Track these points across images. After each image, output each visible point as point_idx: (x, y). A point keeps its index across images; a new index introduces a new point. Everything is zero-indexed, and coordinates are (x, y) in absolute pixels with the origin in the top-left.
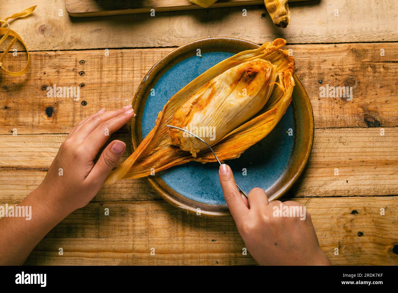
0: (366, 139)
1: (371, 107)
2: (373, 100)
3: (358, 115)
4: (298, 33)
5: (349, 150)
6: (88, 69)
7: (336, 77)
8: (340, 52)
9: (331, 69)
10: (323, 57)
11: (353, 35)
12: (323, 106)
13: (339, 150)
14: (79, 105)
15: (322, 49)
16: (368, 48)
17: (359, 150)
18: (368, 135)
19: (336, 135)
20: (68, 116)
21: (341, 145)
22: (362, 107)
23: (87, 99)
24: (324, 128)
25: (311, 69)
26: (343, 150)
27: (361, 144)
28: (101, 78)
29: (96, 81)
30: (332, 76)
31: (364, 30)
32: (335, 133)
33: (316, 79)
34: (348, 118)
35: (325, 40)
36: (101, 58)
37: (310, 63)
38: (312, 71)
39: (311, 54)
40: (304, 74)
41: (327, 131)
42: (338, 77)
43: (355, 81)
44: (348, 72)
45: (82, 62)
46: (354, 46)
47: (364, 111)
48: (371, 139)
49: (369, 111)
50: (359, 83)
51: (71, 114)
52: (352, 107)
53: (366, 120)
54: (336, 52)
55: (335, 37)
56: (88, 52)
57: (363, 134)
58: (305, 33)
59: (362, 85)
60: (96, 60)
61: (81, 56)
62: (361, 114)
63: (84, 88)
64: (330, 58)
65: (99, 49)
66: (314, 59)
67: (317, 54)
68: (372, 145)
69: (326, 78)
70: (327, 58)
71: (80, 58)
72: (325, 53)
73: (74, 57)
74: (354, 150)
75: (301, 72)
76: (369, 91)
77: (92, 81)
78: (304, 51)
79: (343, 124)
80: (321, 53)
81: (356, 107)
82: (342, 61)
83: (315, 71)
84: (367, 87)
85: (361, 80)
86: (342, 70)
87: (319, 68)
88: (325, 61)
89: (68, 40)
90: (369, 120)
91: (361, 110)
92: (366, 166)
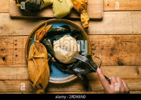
0: (118, 70)
1: (120, 58)
2: (121, 56)
3: (116, 61)
4: (95, 31)
5: (112, 74)
6: (18, 43)
7: (108, 47)
8: (110, 38)
9: (106, 44)
10: (103, 40)
11: (114, 32)
12: (103, 58)
13: (108, 74)
14: (14, 56)
15: (103, 37)
16: (120, 37)
17: (115, 74)
18: (119, 68)
20: (11, 60)
21: (109, 72)
22: (117, 58)
23: (18, 54)
24: (103, 66)
25: (99, 44)
26: (110, 74)
27: (116, 72)
28: (23, 47)
29: (21, 47)
30: (107, 47)
31: (118, 30)
32: (107, 68)
33: (101, 48)
34: (113, 63)
35: (104, 34)
36: (23, 39)
37: (99, 42)
38: (99, 45)
39: (99, 38)
40: (97, 46)
41: (104, 67)
42: (109, 47)
43: (115, 49)
44: (112, 45)
45: (16, 41)
46: (115, 36)
47: (118, 60)
48: (120, 70)
49: (120, 60)
50: (116, 49)
51: (12, 60)
52: (113, 58)
53: (118, 63)
54: (108, 38)
55: (108, 32)
56: (18, 37)
57: (117, 68)
58: (97, 31)
59: (117, 50)
60: (21, 40)
61: (15, 38)
62: (117, 61)
63: (17, 50)
64: (106, 40)
66: (100, 40)
67: (101, 38)
68: (120, 72)
69: (104, 47)
71: (15, 39)
72: (104, 38)
73: (13, 39)
74: (114, 74)
75: (95, 45)
76: (120, 52)
77: (19, 48)
78: (96, 37)
79: (110, 65)
80: (103, 38)
81: (115, 58)
82: (110, 41)
83: (100, 45)
84: (119, 51)
85: (117, 48)
86: (110, 45)
87: (102, 44)
88: (104, 41)
89: (11, 32)
90: (120, 63)
91: (117, 59)
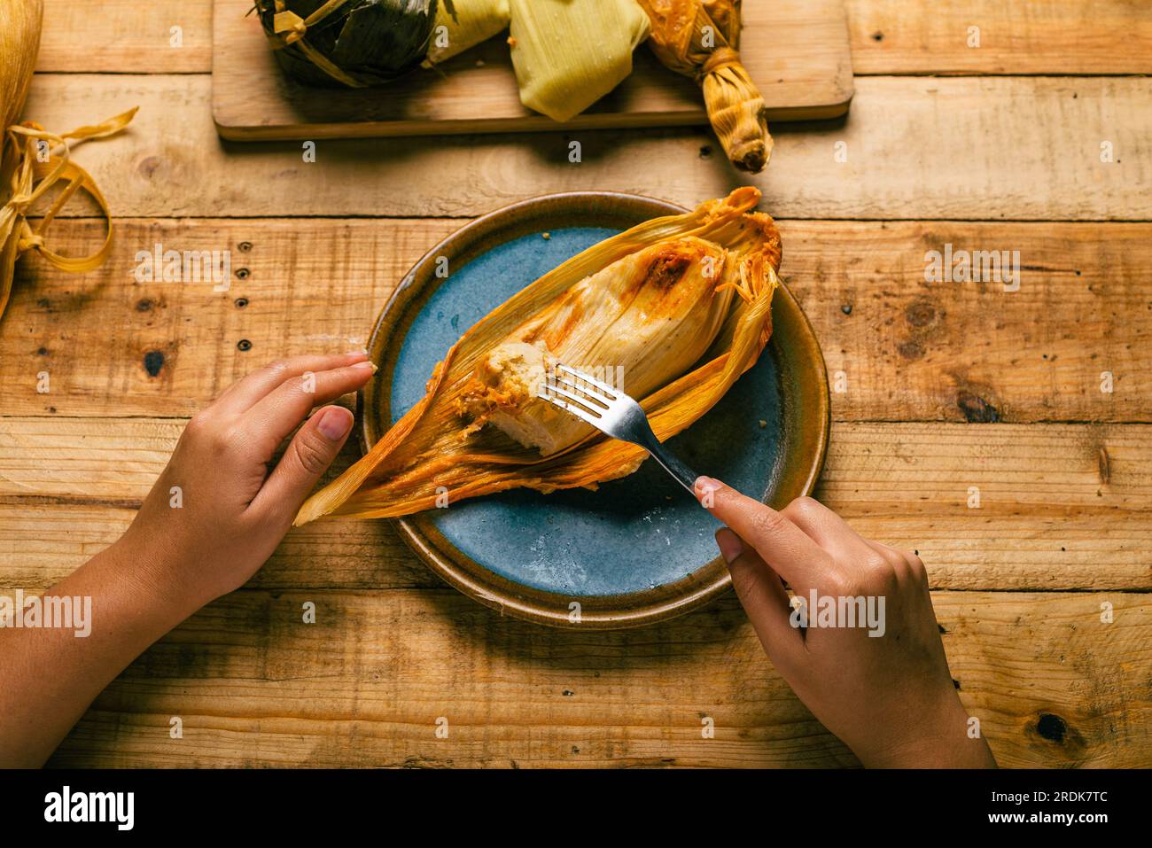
0: (964, 451)
1: (976, 374)
2: (979, 358)
3: (942, 392)
4: (791, 194)
5: (920, 476)
6: (258, 263)
7: (886, 299)
8: (895, 240)
9: (872, 281)
10: (852, 252)
11: (928, 203)
12: (854, 367)
13: (894, 476)
14: (230, 350)
15: (851, 232)
16: (966, 234)
17: (944, 477)
18: (968, 440)
19: (886, 438)
20: (202, 375)
21: (900, 464)
22: (953, 373)
23: (254, 336)
24: (856, 422)
25: (824, 280)
26: (905, 476)
27: (951, 463)
28: (290, 287)
29: (278, 292)
30: (875, 296)
31: (954, 191)
32: (886, 434)
33: (836, 303)
34: (918, 398)
35: (857, 211)
36: (295, 239)
37: (820, 265)
38: (826, 285)
39: (823, 243)
40: (806, 292)
41: (864, 428)
42: (891, 300)
43: (932, 312)
44: (916, 289)
45: (246, 247)
46: (929, 227)
47: (958, 381)
48: (976, 450)
49: (971, 384)
50: (944, 315)
51: (210, 371)
52: (926, 374)
53: (962, 405)
54: (884, 240)
55: (883, 205)
56: (261, 223)
57: (957, 439)
58: (807, 195)
59: (950, 321)
60: (281, 242)
61: (241, 232)
62: (950, 392)
63: (247, 309)
64: (870, 254)
65: (290, 217)
66: (831, 255)
67: (837, 243)
68: (978, 465)
69: (861, 301)
70: (863, 255)
71: (240, 238)
72: (858, 242)
73: (224, 234)
74: (933, 476)
75: (799, 285)
76: (970, 336)
77: (268, 293)
78: (806, 236)
79: (903, 414)
80: (848, 242)
81: (936, 372)
82: (900, 263)
83: (832, 284)
84: (964, 325)
85: (950, 310)
86: (902, 283)
87: (845, 276)
88: (858, 260)
89: (214, 193)
90: (969, 404)
91: (949, 380)
92: (963, 515)
